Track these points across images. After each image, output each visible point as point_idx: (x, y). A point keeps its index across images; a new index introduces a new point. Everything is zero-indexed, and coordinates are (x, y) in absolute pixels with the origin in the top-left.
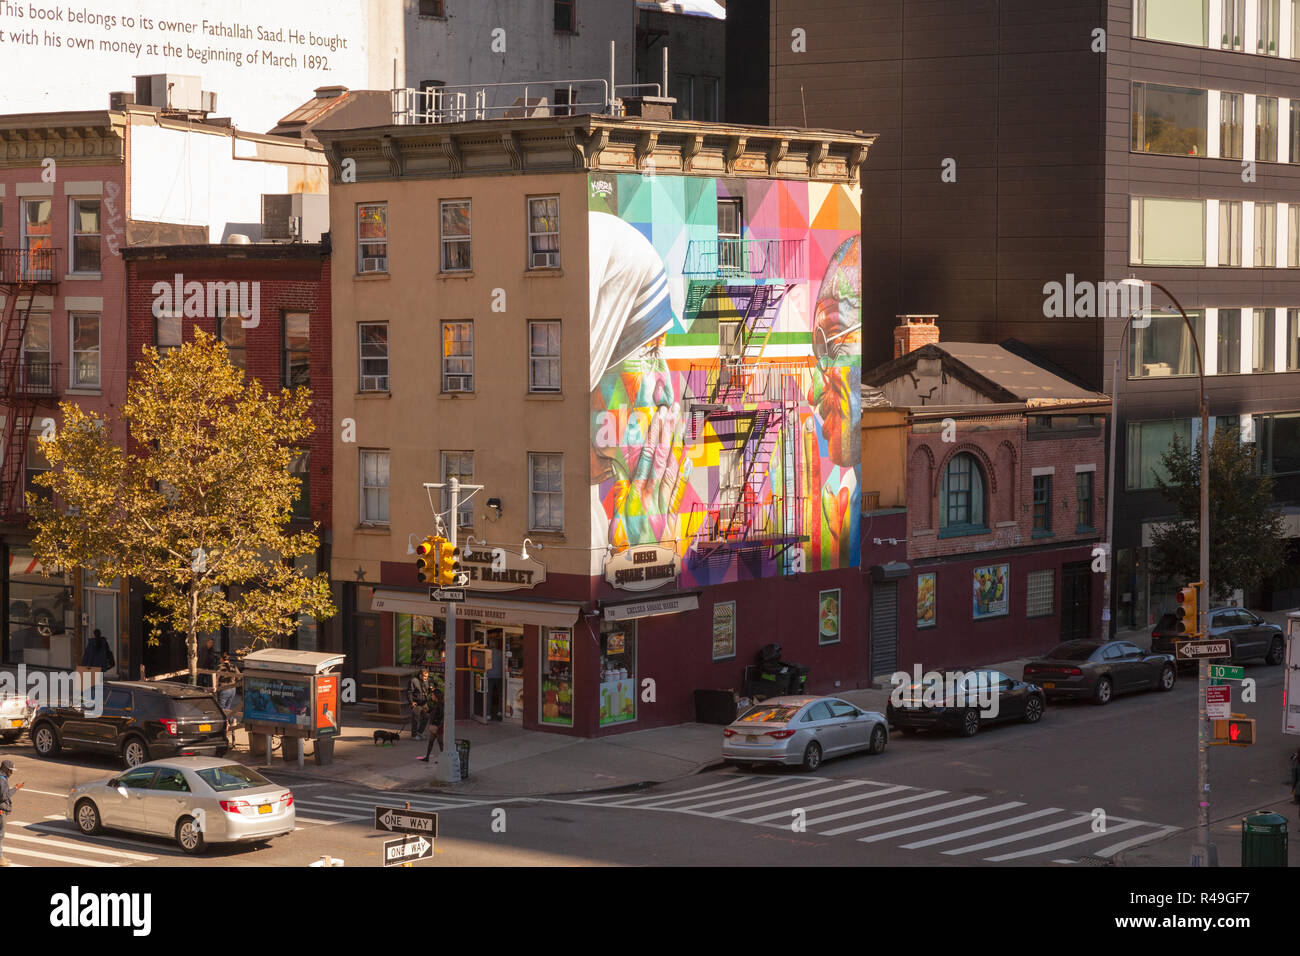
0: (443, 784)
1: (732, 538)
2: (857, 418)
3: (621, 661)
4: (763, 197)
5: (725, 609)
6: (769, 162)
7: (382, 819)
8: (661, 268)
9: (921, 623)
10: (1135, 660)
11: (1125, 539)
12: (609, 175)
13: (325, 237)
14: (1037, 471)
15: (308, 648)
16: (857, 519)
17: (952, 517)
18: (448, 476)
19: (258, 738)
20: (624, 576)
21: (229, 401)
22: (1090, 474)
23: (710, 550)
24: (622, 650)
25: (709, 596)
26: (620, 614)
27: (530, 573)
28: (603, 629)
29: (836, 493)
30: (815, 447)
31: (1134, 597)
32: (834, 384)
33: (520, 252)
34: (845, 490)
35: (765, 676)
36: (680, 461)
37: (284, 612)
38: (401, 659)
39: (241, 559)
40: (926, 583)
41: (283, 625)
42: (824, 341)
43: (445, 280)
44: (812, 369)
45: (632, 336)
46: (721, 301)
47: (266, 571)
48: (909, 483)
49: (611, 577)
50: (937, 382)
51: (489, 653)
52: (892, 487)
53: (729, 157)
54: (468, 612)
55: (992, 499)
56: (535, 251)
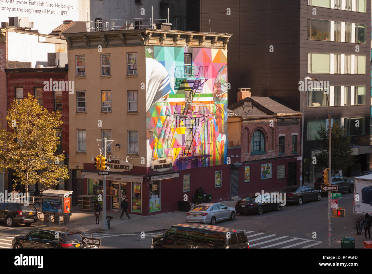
0: (103, 230)
1: (189, 156)
2: (226, 119)
3: (156, 193)
4: (198, 53)
5: (187, 177)
6: (199, 43)
7: (84, 240)
8: (167, 75)
9: (246, 181)
10: (310, 192)
11: (307, 156)
12: (152, 47)
13: (67, 65)
14: (280, 135)
15: (62, 189)
16: (227, 150)
17: (255, 149)
18: (104, 137)
19: (47, 216)
20: (157, 167)
21: (38, 115)
22: (296, 136)
23: (182, 159)
24: (156, 189)
25: (182, 173)
26: (156, 178)
27: (128, 166)
28: (150, 183)
29: (220, 142)
30: (214, 128)
31: (309, 173)
32: (219, 109)
33: (125, 70)
34: (223, 141)
35: (199, 197)
36: (173, 133)
37: (55, 179)
38: (90, 192)
39: (41, 163)
40: (247, 169)
41: (54, 182)
43: (102, 78)
44: (213, 105)
45: (159, 95)
46: (185, 84)
47: (49, 166)
48: (242, 139)
49: (153, 168)
50: (250, 108)
51: (116, 190)
52: (237, 140)
53: (188, 41)
54: (110, 178)
55: (267, 143)
56: (129, 69)
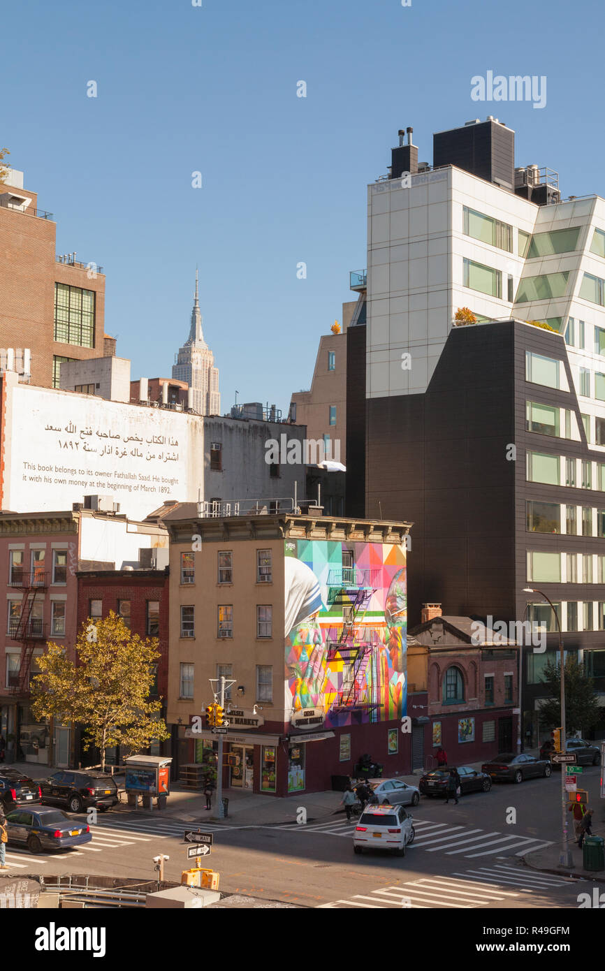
0: (216, 819)
1: (348, 705)
2: (405, 650)
3: (298, 762)
4: (362, 550)
5: (345, 738)
6: (365, 535)
7: (187, 836)
8: (317, 582)
9: (435, 745)
10: (532, 763)
11: (527, 705)
12: (294, 540)
13: (166, 567)
14: (487, 675)
15: (155, 755)
16: (405, 696)
17: (448, 696)
18: (221, 675)
19: (132, 797)
20: (299, 722)
21: (125, 643)
22: (511, 676)
23: (338, 710)
24: (299, 757)
25: (339, 731)
26: (298, 740)
27: (257, 721)
28: (289, 747)
29: (396, 684)
30: (386, 664)
31: (532, 733)
32: (395, 634)
33: (253, 575)
34: (399, 683)
35: (364, 769)
36: (325, 670)
37: (145, 738)
38: (198, 760)
39: (126, 714)
40: (436, 726)
41: (145, 744)
42: (390, 616)
43: (220, 587)
44: (385, 628)
45: (303, 613)
46: (344, 597)
47: (137, 719)
48: (429, 680)
49: (294, 723)
50: (441, 634)
51: (238, 758)
52: (421, 682)
53: (347, 533)
54: (229, 739)
55: (466, 686)
56: (260, 574)
